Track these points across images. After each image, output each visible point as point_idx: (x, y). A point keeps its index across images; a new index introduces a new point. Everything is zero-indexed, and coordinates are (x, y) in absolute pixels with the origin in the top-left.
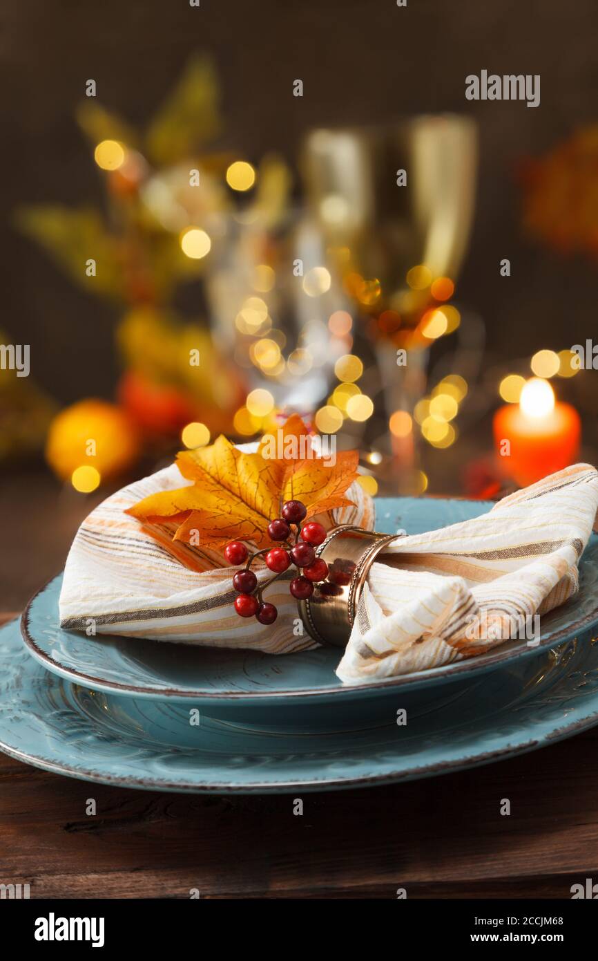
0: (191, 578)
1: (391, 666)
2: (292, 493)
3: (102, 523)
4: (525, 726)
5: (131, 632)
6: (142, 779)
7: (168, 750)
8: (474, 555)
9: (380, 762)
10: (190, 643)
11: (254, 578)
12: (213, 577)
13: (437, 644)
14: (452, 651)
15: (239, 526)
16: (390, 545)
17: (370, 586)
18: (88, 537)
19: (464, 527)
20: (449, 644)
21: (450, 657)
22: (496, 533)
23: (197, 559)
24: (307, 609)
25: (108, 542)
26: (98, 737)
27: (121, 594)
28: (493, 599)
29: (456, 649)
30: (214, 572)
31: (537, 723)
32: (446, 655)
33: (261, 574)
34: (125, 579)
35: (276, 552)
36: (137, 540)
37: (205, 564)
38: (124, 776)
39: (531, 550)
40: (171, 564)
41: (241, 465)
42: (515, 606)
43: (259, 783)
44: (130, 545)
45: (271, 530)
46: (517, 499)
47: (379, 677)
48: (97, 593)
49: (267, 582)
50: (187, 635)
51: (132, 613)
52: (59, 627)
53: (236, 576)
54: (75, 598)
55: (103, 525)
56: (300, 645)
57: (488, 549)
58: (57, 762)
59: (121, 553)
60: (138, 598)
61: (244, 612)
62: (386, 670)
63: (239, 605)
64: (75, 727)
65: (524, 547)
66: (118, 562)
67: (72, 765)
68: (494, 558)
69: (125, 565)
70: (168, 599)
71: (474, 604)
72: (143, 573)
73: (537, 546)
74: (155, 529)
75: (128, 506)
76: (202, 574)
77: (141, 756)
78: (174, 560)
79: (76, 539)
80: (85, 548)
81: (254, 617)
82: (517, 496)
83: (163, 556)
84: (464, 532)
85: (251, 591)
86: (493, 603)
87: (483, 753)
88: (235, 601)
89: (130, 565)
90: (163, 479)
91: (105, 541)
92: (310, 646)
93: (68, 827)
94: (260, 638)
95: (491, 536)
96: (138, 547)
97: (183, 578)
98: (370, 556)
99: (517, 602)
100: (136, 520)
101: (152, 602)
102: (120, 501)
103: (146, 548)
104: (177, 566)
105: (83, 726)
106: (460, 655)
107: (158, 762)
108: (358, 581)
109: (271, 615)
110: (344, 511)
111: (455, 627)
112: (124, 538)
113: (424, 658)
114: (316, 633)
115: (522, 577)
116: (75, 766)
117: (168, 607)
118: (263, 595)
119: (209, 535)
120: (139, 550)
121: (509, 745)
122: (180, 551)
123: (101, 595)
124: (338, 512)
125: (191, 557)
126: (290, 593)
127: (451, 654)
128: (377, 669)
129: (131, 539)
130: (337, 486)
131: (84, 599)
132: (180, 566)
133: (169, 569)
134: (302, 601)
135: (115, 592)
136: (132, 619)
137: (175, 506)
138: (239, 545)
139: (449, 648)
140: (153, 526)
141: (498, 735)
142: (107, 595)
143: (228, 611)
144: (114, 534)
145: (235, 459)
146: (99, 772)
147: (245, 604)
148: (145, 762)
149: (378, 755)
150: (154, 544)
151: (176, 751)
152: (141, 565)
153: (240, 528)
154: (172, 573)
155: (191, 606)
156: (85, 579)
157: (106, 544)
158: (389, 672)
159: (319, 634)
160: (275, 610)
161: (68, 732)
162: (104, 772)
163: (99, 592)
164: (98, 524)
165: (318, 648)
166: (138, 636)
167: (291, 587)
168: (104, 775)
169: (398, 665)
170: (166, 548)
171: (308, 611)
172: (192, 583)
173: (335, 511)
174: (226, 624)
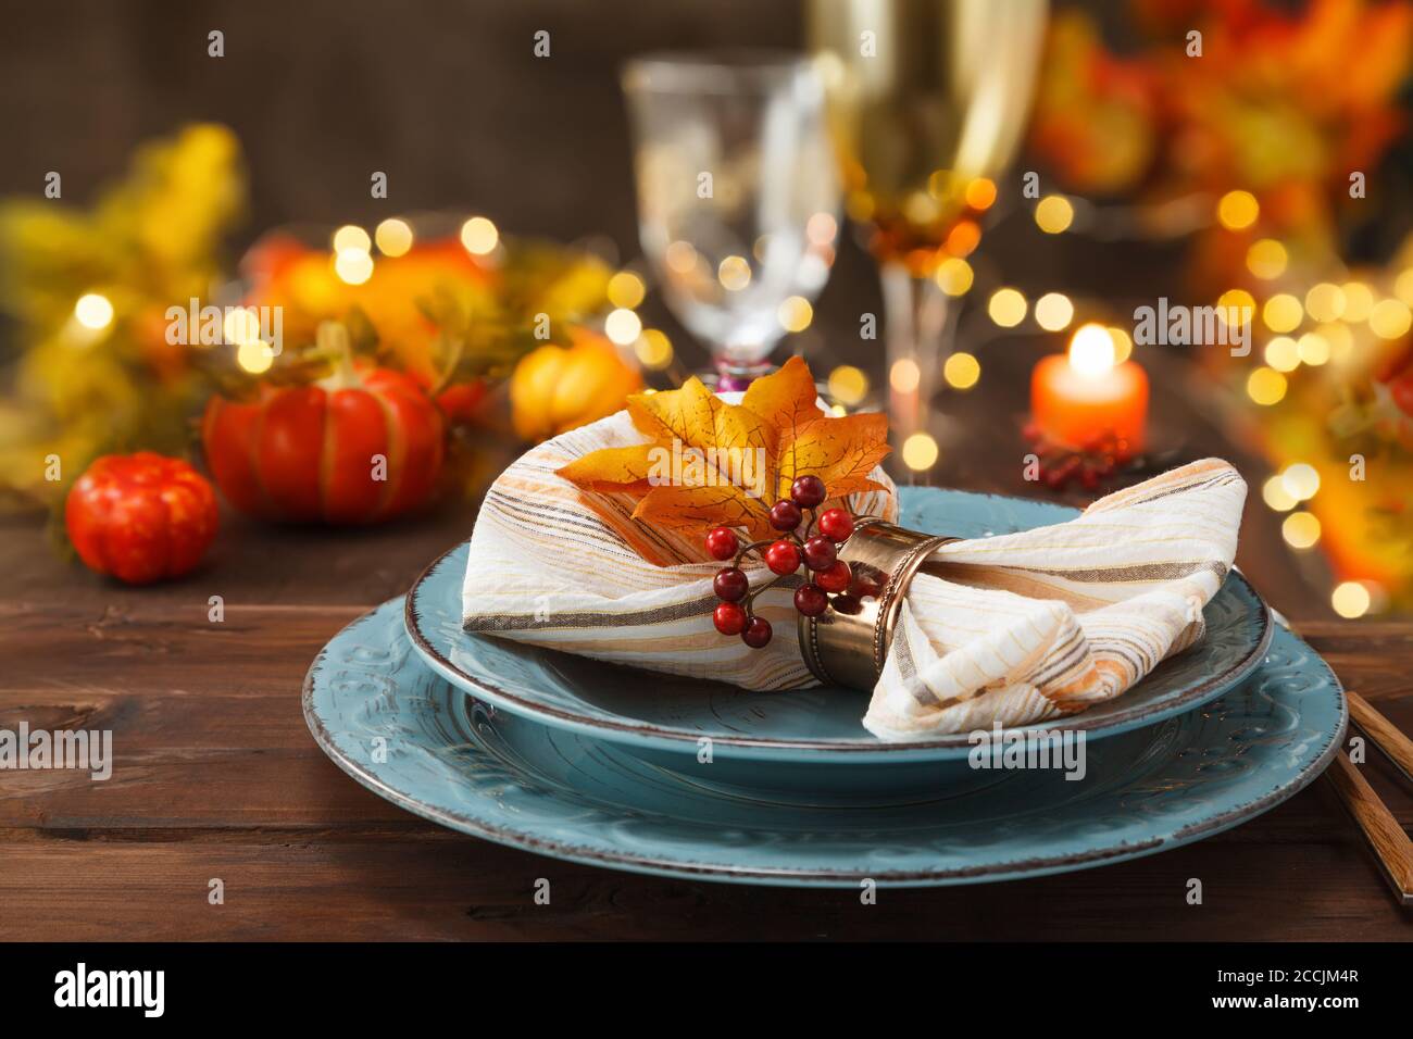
0: (650, 574)
1: (958, 719)
2: (794, 465)
3: (522, 485)
4: (1142, 818)
5: (561, 644)
6: (603, 852)
7: (625, 813)
8: (1063, 574)
9: (943, 852)
10: (638, 666)
11: (744, 580)
12: (681, 574)
13: (1026, 692)
14: (1048, 704)
15: (722, 506)
16: (940, 550)
17: (910, 605)
18: (502, 503)
19: (1052, 533)
20: (1043, 693)
21: (1043, 713)
22: (1099, 545)
23: (657, 548)
24: (811, 630)
25: (530, 513)
26: (522, 788)
27: (554, 589)
28: (1102, 635)
29: (1053, 702)
30: (682, 568)
31: (1158, 815)
32: (1038, 710)
33: (754, 574)
34: (552, 568)
35: (782, 547)
36: (574, 514)
37: (665, 555)
38: (575, 845)
39: (1150, 572)
40: (623, 552)
41: (721, 421)
42: (1136, 649)
43: (773, 868)
44: (562, 520)
45: (775, 515)
46: (1123, 501)
47: (939, 734)
48: (517, 584)
49: (762, 587)
50: (638, 654)
51: (566, 616)
52: (461, 626)
53: (720, 577)
54: (487, 588)
55: (524, 489)
56: (790, 682)
57: (1086, 566)
58: (473, 818)
59: (549, 531)
60: (578, 596)
61: (725, 628)
62: (951, 724)
63: (720, 616)
64: (484, 771)
65: (1138, 568)
66: (543, 542)
67: (495, 824)
68: (1092, 580)
69: (552, 547)
70: (621, 600)
71: (1084, 640)
72: (580, 561)
73: (1157, 567)
74: (598, 499)
75: (560, 466)
76: (666, 569)
77: (591, 819)
78: (626, 546)
79: (484, 505)
80: (497, 519)
81: (739, 635)
82: (1123, 496)
83: (611, 539)
84: (1052, 540)
85: (738, 600)
86: (1100, 641)
87: (1090, 851)
88: (715, 611)
89: (561, 549)
90: (606, 431)
91: (526, 512)
92: (803, 684)
93: (471, 912)
94: (739, 666)
95: (1090, 549)
96: (575, 523)
97: (638, 572)
98: (912, 563)
99: (1139, 643)
100: (571, 484)
101: (598, 603)
102: (548, 456)
103: (586, 526)
104: (630, 554)
105: (495, 771)
106: (1058, 711)
107: (619, 829)
108: (892, 598)
109: (763, 634)
110: (862, 498)
111: (1054, 671)
112: (554, 509)
113: (1006, 711)
114: (820, 665)
115: (1142, 609)
116: (501, 827)
117: (620, 612)
118: (754, 603)
119: (681, 515)
120: (576, 528)
121: (1124, 842)
122: (631, 534)
123: (525, 587)
124: (855, 498)
125: (646, 543)
126: (793, 605)
127: (1045, 708)
128: (940, 721)
129: (564, 511)
130: (858, 462)
131: (500, 592)
132: (635, 555)
133: (620, 559)
134: (806, 618)
135: (545, 585)
136: (566, 624)
137: (629, 471)
138: (727, 532)
139: (1043, 700)
140: (593, 495)
141: (1105, 827)
142: (534, 587)
143: (702, 625)
144: (541, 502)
145: (713, 411)
146: (537, 837)
147: (729, 616)
148: (601, 828)
149: (936, 843)
150: (597, 522)
151: (637, 815)
152: (577, 550)
153: (724, 508)
154: (623, 564)
155: (652, 613)
156: (502, 562)
157: (527, 516)
158: (956, 727)
159: (823, 667)
160: (769, 628)
161: (478, 776)
162: (544, 838)
163: (521, 582)
164: (516, 487)
165: (814, 688)
166: (570, 650)
167: (796, 597)
168: (545, 841)
169: (969, 718)
170: (615, 528)
171: (813, 634)
172: (650, 581)
173: (852, 497)
174: (695, 642)
